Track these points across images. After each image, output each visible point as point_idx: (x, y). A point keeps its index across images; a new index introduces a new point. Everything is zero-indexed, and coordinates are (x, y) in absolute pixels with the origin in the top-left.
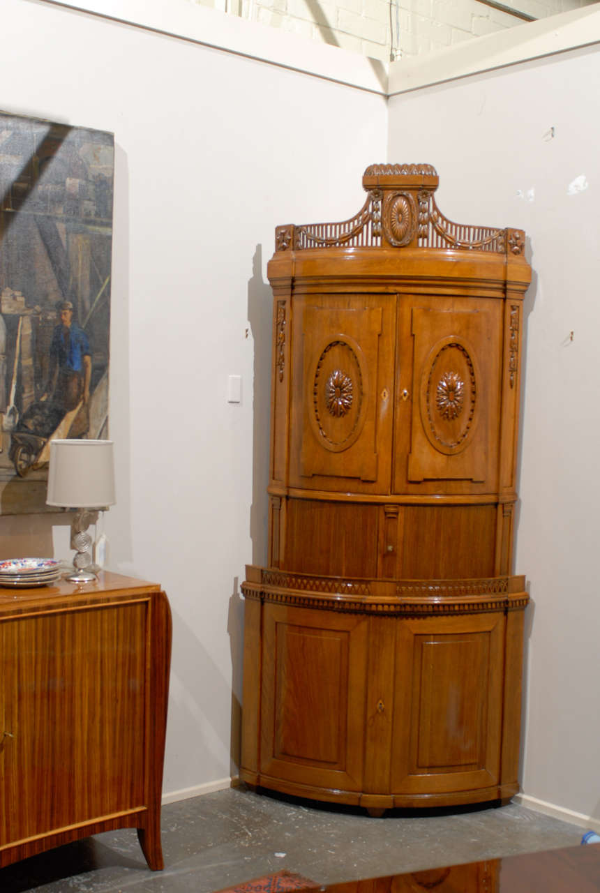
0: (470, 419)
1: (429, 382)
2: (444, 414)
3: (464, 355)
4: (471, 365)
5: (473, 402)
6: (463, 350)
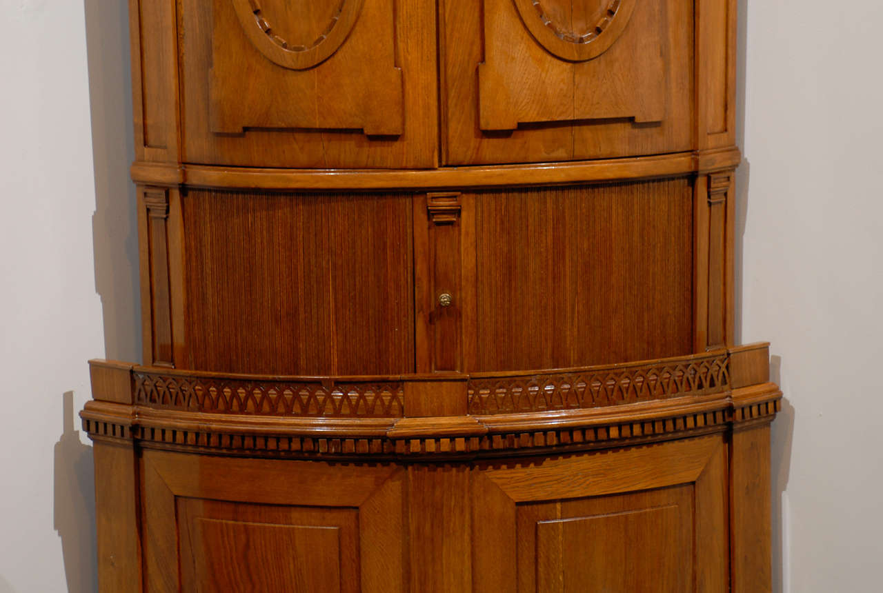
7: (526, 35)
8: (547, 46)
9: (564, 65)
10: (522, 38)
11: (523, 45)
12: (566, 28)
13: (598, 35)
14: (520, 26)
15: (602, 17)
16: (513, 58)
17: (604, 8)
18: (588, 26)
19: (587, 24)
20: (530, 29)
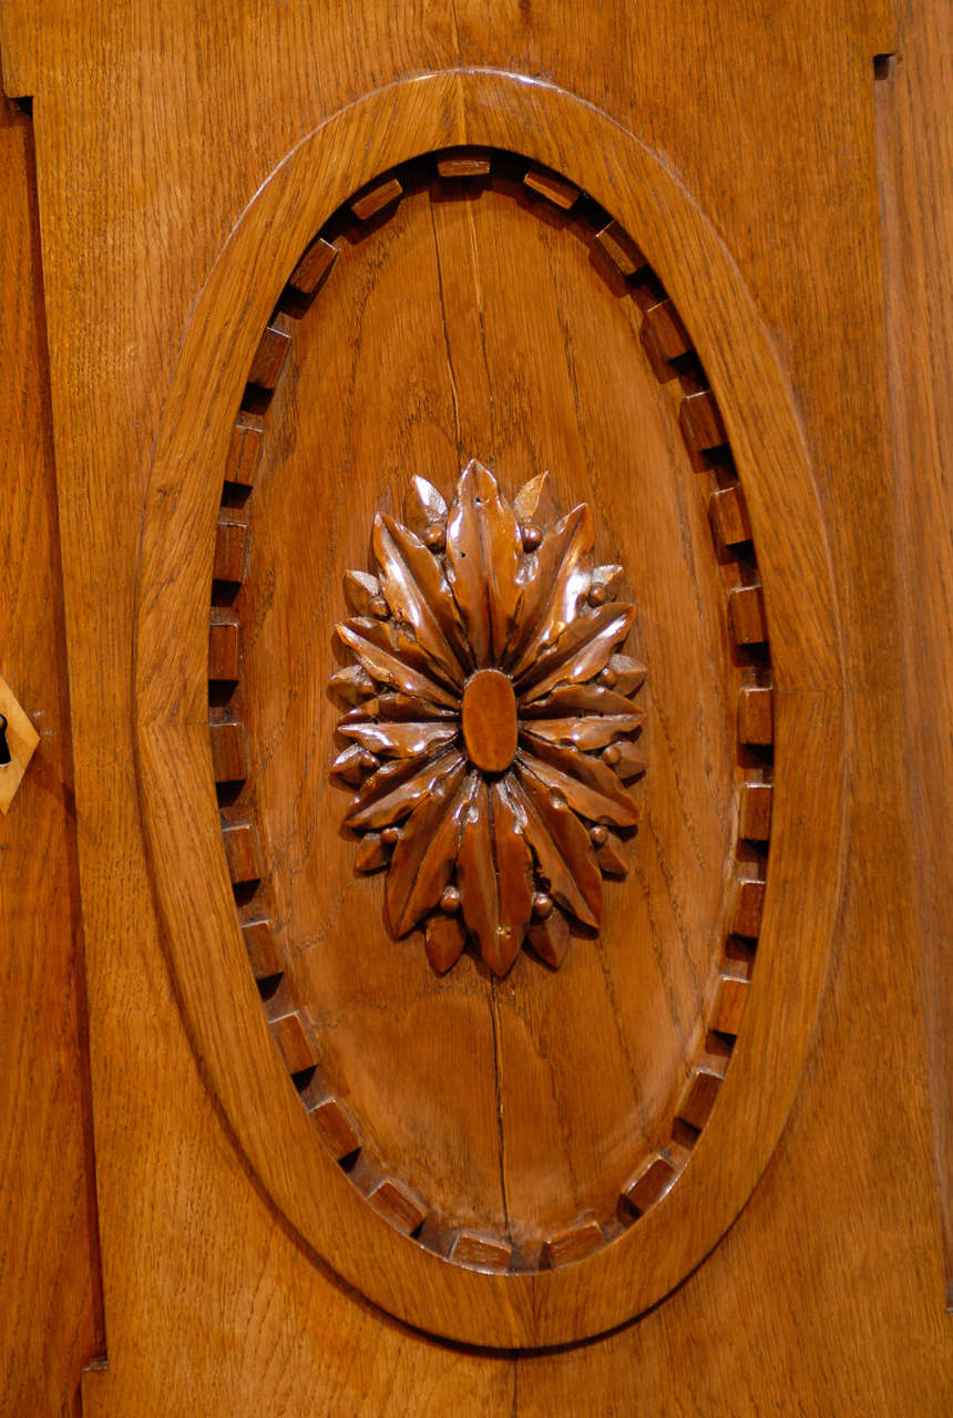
0: (741, 946)
1: (225, 592)
2: (437, 910)
3: (599, 261)
4: (688, 367)
5: (758, 756)
6: (587, 214)
7: (279, 1245)
8: (372, 1288)
9: (465, 1366)
10: (264, 1255)
11: (267, 1285)
12: (477, 1203)
13: (627, 1225)
14: (253, 1204)
15: (648, 1149)
16: (226, 1345)
17: (654, 1111)
18: (583, 1189)
19: (574, 1184)
20: (294, 1218)
